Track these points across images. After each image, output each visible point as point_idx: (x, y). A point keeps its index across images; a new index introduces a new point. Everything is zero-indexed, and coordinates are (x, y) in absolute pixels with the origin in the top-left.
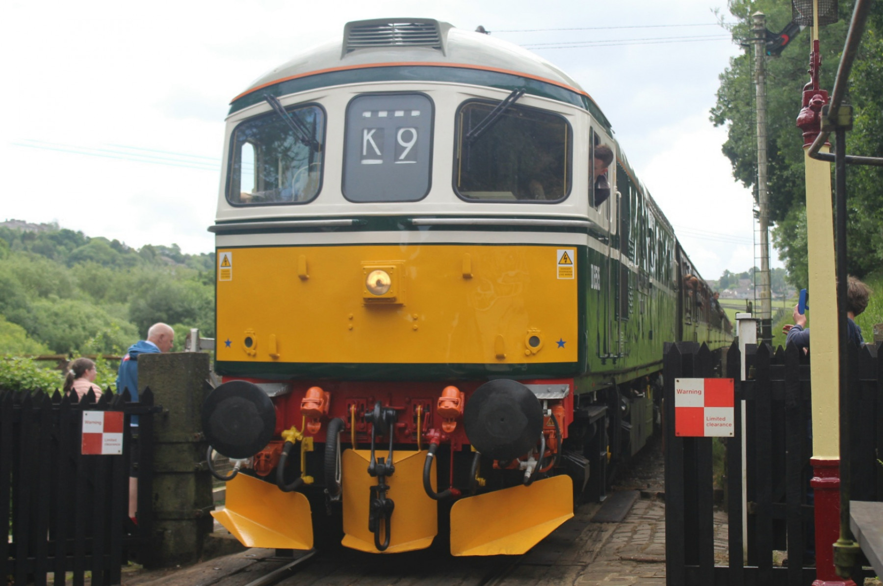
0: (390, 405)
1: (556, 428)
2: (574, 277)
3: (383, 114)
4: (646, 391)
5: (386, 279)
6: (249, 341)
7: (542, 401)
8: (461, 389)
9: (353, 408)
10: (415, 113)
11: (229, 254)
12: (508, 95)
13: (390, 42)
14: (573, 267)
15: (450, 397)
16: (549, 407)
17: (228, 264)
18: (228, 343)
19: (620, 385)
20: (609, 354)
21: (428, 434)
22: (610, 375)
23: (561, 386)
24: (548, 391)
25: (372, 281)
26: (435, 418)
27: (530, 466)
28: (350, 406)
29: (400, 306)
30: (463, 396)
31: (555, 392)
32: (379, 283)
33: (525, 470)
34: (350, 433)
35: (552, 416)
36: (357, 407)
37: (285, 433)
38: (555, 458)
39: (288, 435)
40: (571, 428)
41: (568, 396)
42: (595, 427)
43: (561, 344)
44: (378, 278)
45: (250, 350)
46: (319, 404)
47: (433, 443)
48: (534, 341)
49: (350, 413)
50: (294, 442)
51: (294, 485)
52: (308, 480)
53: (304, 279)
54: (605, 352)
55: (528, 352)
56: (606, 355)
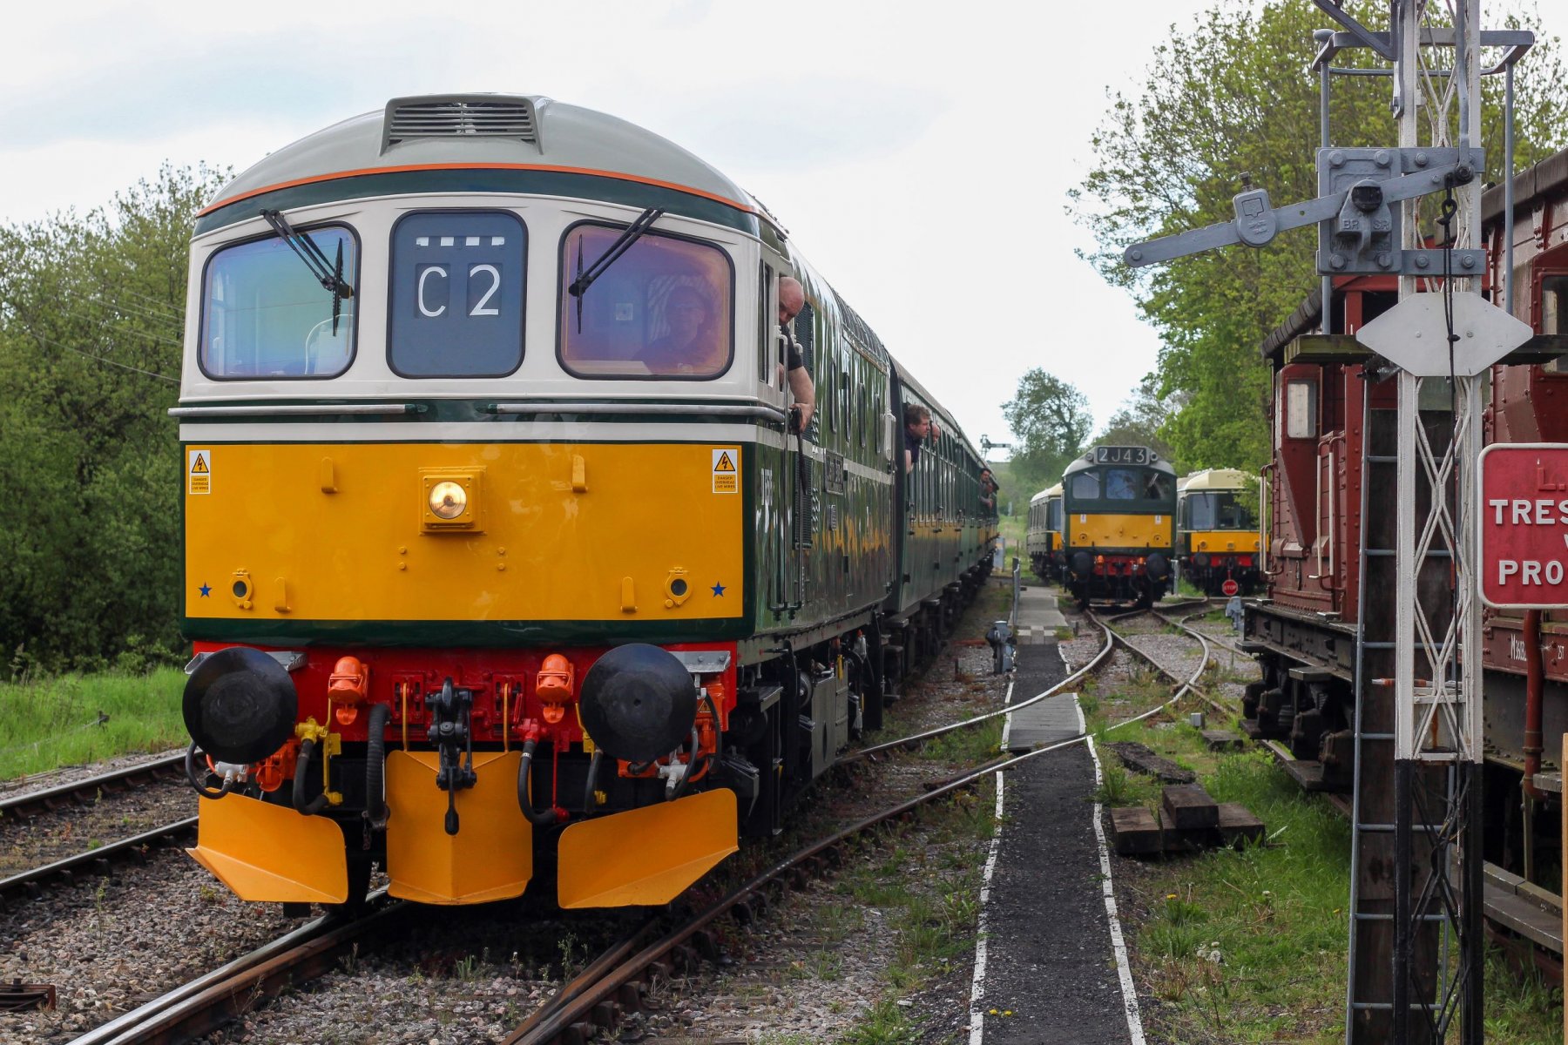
0: (461, 684)
1: (714, 715)
2: (737, 490)
3: (447, 242)
4: (836, 663)
5: (459, 494)
6: (240, 588)
7: (693, 675)
8: (569, 659)
9: (404, 690)
10: (498, 241)
11: (206, 454)
12: (640, 215)
13: (455, 131)
14: (736, 475)
15: (554, 671)
16: (703, 684)
17: (204, 469)
18: (205, 591)
19: (796, 653)
20: (786, 604)
21: (520, 727)
22: (783, 637)
23: (720, 654)
24: (700, 662)
25: (438, 498)
26: (531, 703)
27: (675, 771)
28: (399, 685)
29: (478, 534)
30: (572, 669)
31: (712, 662)
32: (448, 501)
33: (667, 778)
34: (401, 726)
35: (708, 698)
36: (410, 687)
37: (301, 726)
38: (712, 760)
39: (306, 730)
40: (734, 716)
41: (729, 668)
42: (766, 715)
43: (718, 590)
44: (449, 494)
45: (244, 601)
46: (356, 682)
47: (529, 740)
48: (679, 586)
49: (400, 696)
50: (315, 741)
51: (315, 805)
52: (335, 798)
53: (329, 492)
54: (779, 601)
55: (669, 602)
56: (782, 606)
